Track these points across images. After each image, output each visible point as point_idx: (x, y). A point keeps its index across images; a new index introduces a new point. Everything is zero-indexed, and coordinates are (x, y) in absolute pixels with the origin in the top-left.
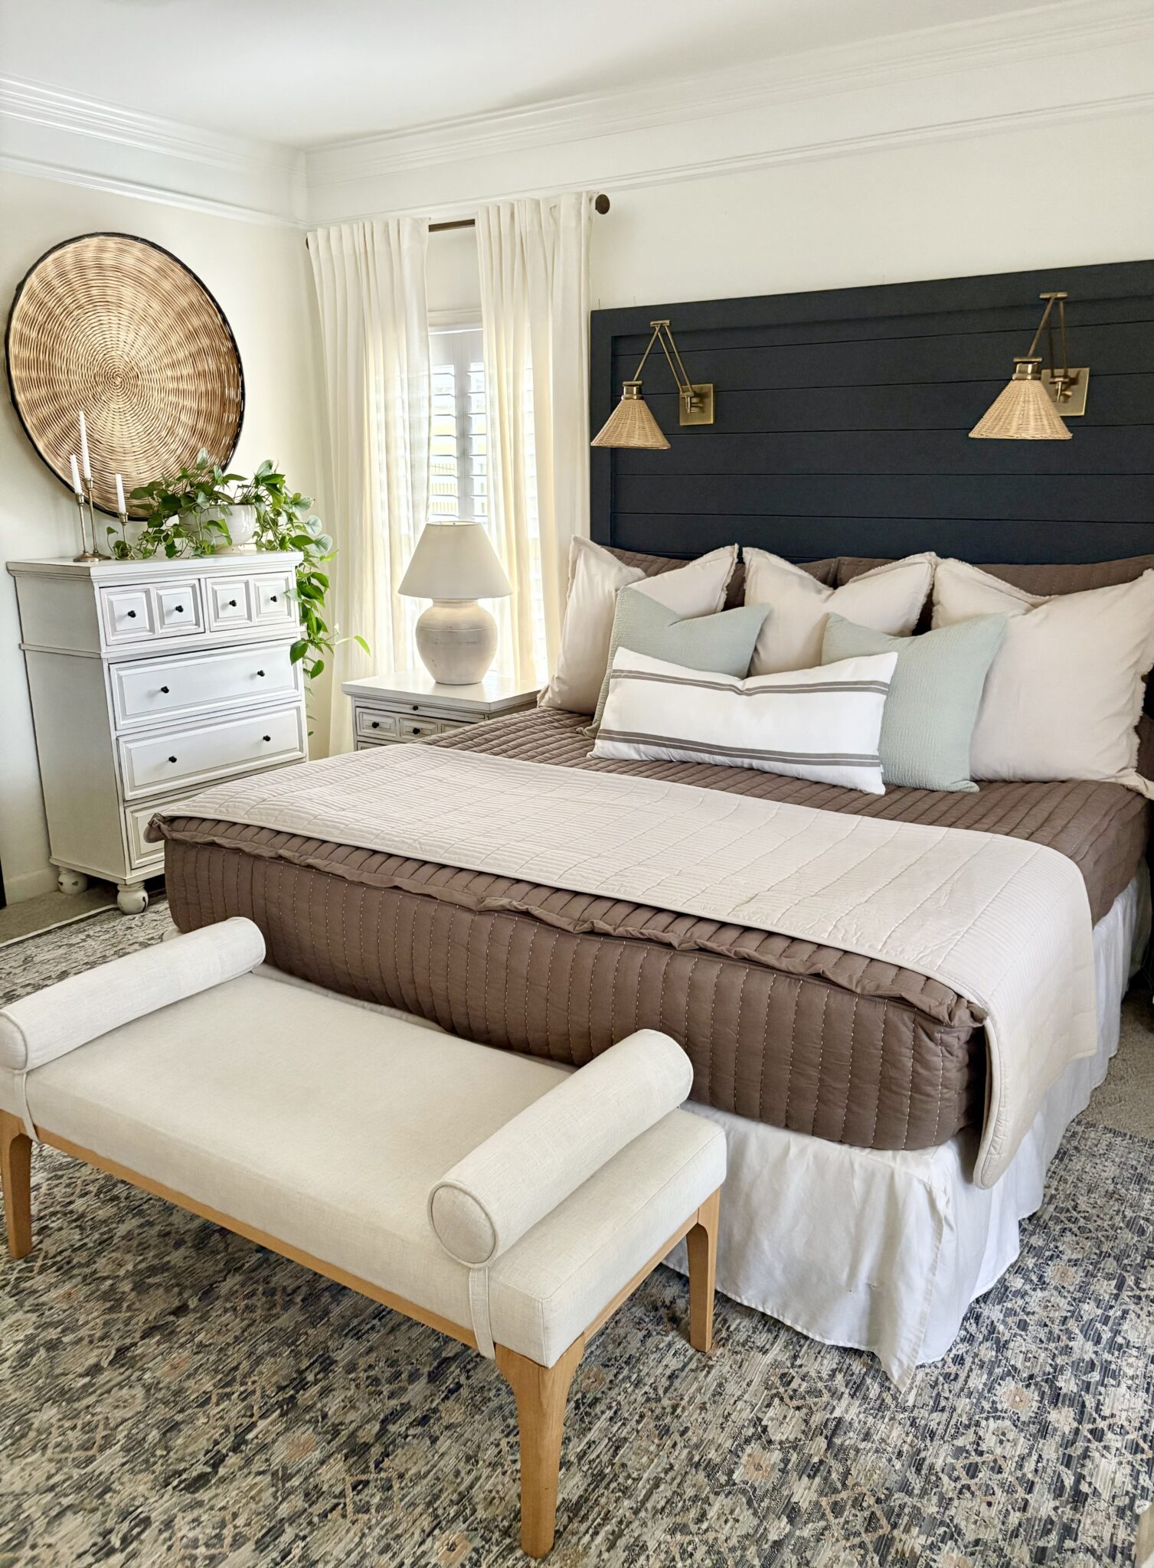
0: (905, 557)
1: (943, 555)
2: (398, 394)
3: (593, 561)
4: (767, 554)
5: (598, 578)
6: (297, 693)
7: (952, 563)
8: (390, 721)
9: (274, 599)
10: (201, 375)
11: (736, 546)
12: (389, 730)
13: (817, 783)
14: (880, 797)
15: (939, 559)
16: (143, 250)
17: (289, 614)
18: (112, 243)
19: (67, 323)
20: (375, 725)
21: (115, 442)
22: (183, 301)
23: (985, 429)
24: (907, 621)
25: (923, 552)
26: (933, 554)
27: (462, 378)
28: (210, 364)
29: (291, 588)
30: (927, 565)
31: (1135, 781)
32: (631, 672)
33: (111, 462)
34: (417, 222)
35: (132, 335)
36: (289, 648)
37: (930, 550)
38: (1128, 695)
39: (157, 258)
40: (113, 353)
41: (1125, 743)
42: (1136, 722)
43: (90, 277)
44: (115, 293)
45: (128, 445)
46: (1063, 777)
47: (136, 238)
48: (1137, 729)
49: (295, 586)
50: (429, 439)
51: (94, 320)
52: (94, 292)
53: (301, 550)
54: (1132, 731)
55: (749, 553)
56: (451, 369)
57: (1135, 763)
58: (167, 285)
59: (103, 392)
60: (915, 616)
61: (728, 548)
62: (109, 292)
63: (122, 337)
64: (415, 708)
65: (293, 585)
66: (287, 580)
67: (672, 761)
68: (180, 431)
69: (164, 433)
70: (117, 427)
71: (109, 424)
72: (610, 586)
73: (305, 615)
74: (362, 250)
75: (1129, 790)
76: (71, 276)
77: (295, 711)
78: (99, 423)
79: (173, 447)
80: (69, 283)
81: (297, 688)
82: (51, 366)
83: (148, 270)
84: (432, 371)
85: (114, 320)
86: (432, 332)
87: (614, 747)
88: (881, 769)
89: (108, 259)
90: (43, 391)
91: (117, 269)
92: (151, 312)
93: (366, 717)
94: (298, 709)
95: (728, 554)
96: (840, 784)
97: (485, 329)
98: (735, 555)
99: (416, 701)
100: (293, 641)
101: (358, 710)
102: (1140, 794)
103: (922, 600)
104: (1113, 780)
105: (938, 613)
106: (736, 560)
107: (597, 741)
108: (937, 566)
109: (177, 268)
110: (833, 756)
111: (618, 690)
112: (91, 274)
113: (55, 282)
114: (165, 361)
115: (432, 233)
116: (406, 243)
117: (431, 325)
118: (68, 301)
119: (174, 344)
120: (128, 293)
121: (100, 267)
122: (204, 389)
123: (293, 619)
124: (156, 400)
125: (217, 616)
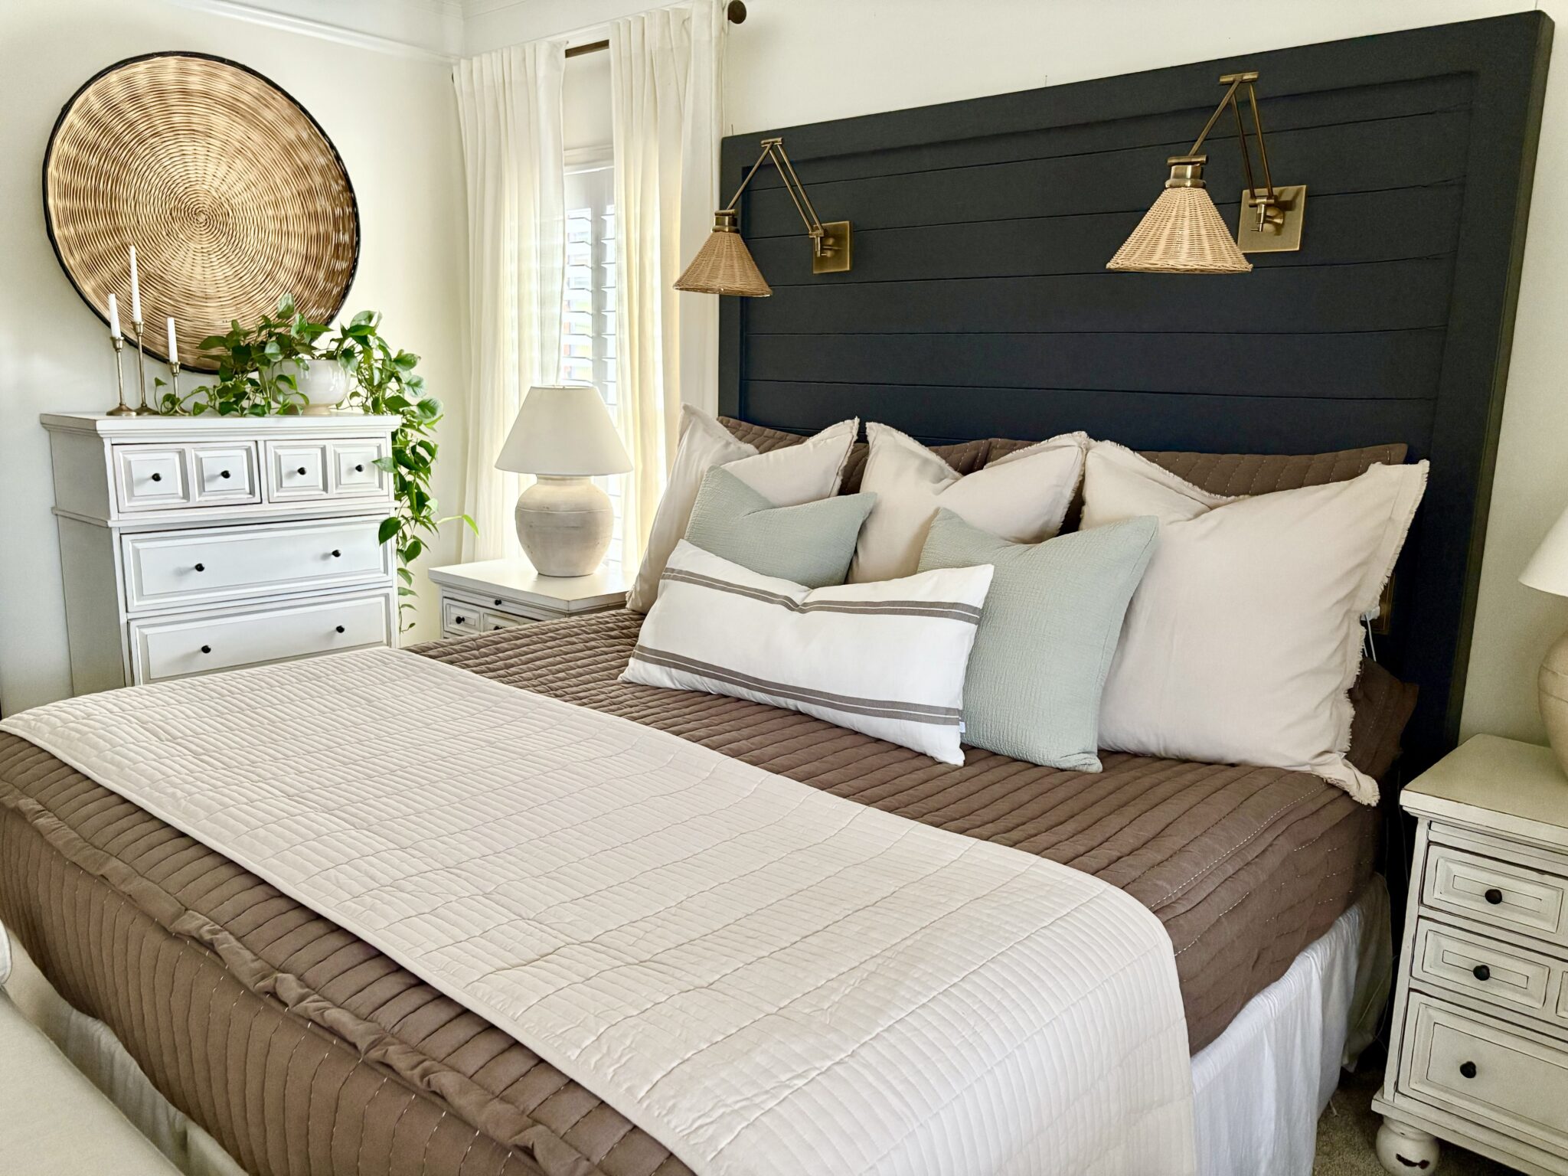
0: (1048, 438)
1: (1097, 435)
2: (532, 243)
3: (699, 434)
4: (894, 431)
5: (696, 455)
6: (388, 578)
7: (1108, 445)
8: (475, 616)
9: (359, 468)
10: (314, 217)
11: (857, 420)
12: (473, 627)
13: (878, 740)
14: (957, 768)
15: (1093, 442)
16: (233, 74)
17: (381, 486)
18: (195, 65)
19: (139, 150)
20: (459, 620)
21: (195, 287)
22: (290, 134)
23: (1128, 257)
24: (1046, 523)
25: (1071, 431)
26: (1084, 434)
27: (598, 223)
28: (322, 204)
29: (384, 455)
30: (1076, 449)
31: (1340, 772)
32: (680, 572)
33: (188, 308)
34: (554, 46)
35: (224, 168)
36: (378, 526)
37: (1081, 430)
38: (1334, 645)
39: (253, 85)
40: (197, 187)
41: (1327, 713)
42: (1350, 683)
43: (171, 102)
44: (203, 121)
45: (211, 291)
46: (1232, 758)
47: (222, 60)
48: (1350, 693)
49: (390, 455)
50: (562, 293)
51: (174, 149)
52: (176, 119)
53: (398, 412)
54: (1343, 697)
55: (874, 429)
56: (587, 213)
57: (1347, 746)
58: (269, 115)
59: (181, 229)
60: (1059, 516)
61: (848, 422)
62: (195, 119)
63: (211, 170)
64: (498, 602)
65: (388, 453)
66: (379, 448)
67: (710, 694)
68: (282, 276)
69: (261, 278)
70: (198, 269)
71: (188, 267)
72: (705, 465)
73: (403, 488)
74: (501, 81)
75: (1331, 786)
76: (146, 100)
77: (383, 599)
78: (174, 263)
79: (272, 294)
80: (143, 108)
81: (386, 571)
82: (113, 197)
83: (246, 98)
84: (568, 213)
85: (202, 151)
86: (569, 173)
87: (645, 670)
88: (962, 727)
89: (195, 83)
90: (102, 224)
91: (206, 95)
92: (249, 144)
93: (453, 610)
94: (387, 596)
95: (849, 430)
96: (905, 745)
97: (615, 167)
98: (855, 432)
99: (501, 594)
100: (384, 518)
101: (446, 601)
102: (1346, 794)
103: (1068, 495)
104: (1306, 769)
105: (1090, 512)
106: (856, 438)
107: (631, 661)
108: (1088, 450)
109: (278, 96)
110: (893, 704)
111: (664, 594)
112: (173, 99)
113: (125, 106)
114: (266, 198)
115: (569, 59)
116: (542, 71)
117: (566, 165)
118: (142, 127)
119: (278, 181)
120: (220, 121)
121: (185, 92)
122: (314, 231)
123: (385, 492)
124: (251, 242)
125: (280, 485)
